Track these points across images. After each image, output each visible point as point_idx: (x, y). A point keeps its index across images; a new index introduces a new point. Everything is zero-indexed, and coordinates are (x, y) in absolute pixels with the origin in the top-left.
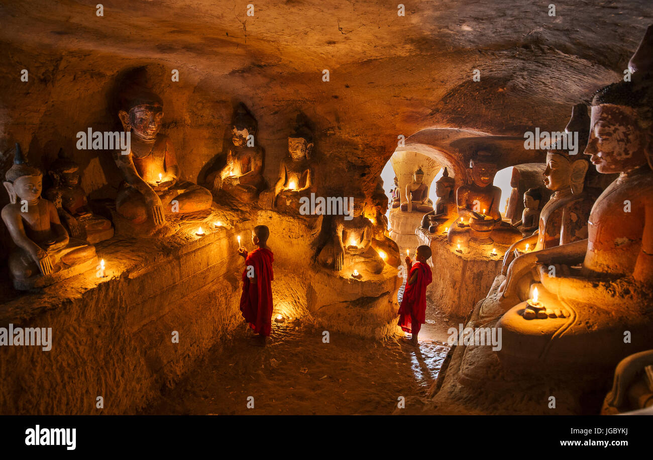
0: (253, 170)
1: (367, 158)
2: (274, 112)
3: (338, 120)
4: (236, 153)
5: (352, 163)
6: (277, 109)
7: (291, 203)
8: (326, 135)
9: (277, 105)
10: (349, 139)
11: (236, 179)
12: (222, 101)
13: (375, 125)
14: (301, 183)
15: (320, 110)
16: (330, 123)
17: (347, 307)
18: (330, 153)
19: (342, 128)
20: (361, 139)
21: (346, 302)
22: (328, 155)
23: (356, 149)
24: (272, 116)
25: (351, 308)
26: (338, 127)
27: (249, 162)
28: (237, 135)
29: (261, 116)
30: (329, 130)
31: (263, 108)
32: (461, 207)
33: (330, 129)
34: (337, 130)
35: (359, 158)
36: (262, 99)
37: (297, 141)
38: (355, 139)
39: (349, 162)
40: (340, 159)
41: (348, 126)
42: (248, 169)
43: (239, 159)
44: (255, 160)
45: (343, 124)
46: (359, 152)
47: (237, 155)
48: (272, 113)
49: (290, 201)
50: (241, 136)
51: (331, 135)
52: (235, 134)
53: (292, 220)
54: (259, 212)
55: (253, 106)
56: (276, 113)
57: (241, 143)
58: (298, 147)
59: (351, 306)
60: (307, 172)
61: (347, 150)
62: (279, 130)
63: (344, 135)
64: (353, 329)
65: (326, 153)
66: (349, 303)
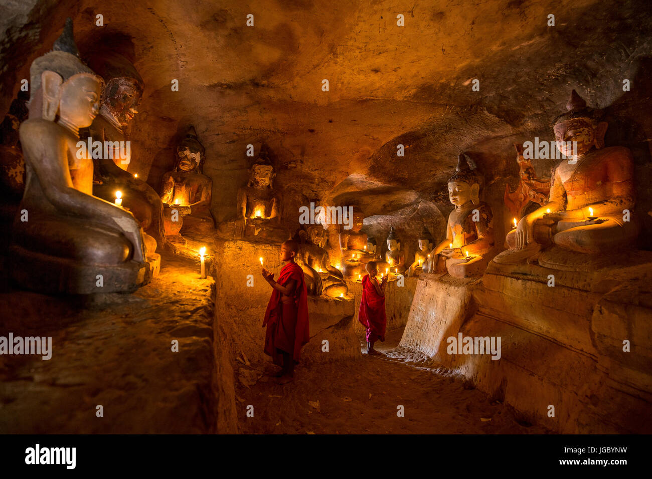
0: (203, 199)
1: (320, 191)
2: (231, 140)
3: (303, 154)
4: (183, 179)
5: (306, 196)
6: (235, 138)
7: (259, 233)
8: (286, 168)
9: (238, 133)
10: (308, 173)
11: (186, 208)
12: (170, 119)
13: (335, 161)
14: (268, 213)
15: (288, 142)
16: (294, 156)
17: (333, 332)
18: (288, 185)
19: (304, 162)
20: (318, 173)
21: (329, 327)
22: (286, 187)
23: (312, 183)
24: (227, 145)
25: (336, 332)
26: (301, 161)
27: (199, 191)
28: (189, 157)
29: (212, 144)
30: (290, 163)
31: (218, 135)
32: (345, 249)
33: (292, 162)
34: (299, 164)
35: (313, 191)
36: (223, 125)
37: (267, 169)
38: (313, 173)
39: (303, 195)
40: (296, 192)
41: (311, 161)
42: (198, 199)
43: (188, 185)
44: (207, 188)
45: (307, 158)
46: (314, 186)
47: (186, 181)
48: (228, 141)
49: (260, 230)
50: (193, 160)
51: (292, 168)
52: (186, 156)
53: (270, 248)
54: (226, 244)
55: (206, 131)
56: (234, 141)
57: (192, 167)
58: (267, 174)
59: (335, 330)
60: (273, 201)
61: (304, 183)
62: (232, 161)
63: (306, 169)
64: (345, 352)
65: (284, 185)
66: (333, 327)
